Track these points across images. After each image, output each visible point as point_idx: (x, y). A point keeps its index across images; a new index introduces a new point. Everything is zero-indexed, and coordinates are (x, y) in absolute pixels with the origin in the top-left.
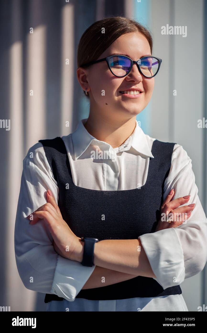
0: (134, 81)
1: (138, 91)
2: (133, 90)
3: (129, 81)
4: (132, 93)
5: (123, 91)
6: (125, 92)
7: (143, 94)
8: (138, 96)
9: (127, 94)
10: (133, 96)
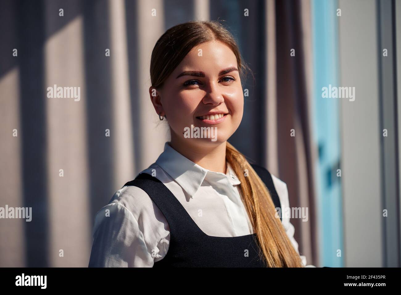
0: (212, 104)
1: (221, 114)
2: (214, 114)
3: (207, 104)
4: (213, 118)
5: (202, 116)
6: (204, 117)
7: (229, 117)
8: (220, 120)
9: (206, 119)
10: (214, 121)
